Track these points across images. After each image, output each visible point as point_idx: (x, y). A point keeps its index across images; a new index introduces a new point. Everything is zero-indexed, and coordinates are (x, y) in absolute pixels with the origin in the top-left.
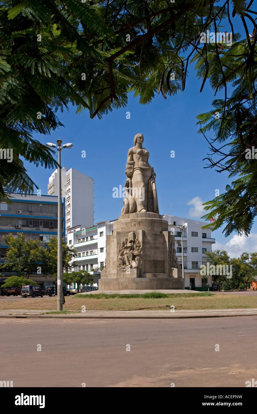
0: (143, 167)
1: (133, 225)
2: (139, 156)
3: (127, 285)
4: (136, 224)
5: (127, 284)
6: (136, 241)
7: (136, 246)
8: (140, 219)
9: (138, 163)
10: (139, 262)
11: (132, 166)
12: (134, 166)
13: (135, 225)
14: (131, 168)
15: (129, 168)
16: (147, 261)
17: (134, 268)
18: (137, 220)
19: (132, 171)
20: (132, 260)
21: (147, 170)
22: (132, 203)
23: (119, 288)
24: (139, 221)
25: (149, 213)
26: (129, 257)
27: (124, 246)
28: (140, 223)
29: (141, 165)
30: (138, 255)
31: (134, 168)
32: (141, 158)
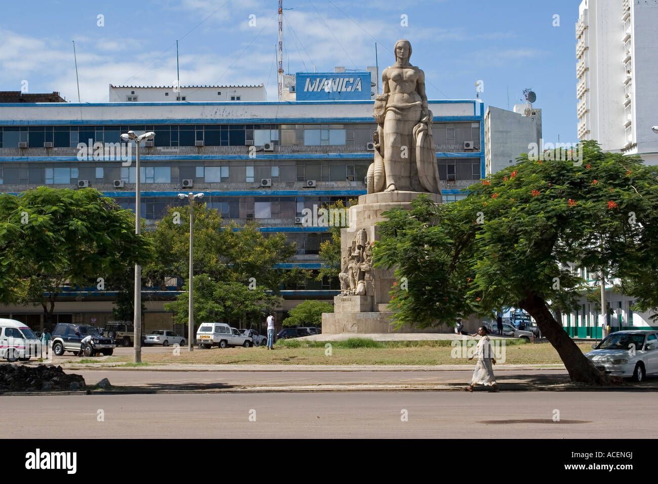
0: (400, 105)
1: (366, 216)
2: (395, 83)
3: (345, 325)
4: (371, 215)
5: (345, 323)
6: (366, 246)
7: (367, 256)
8: (376, 206)
9: (394, 97)
10: (369, 284)
11: (384, 103)
12: (387, 103)
13: (369, 217)
14: (380, 107)
15: (377, 108)
16: (386, 282)
17: (357, 295)
18: (372, 206)
19: (382, 113)
20: (359, 280)
21: (410, 108)
22: (379, 174)
23: (336, 330)
24: (376, 209)
25: (398, 193)
26: (355, 274)
27: (350, 254)
28: (378, 213)
29: (398, 101)
30: (369, 272)
31: (387, 106)
32: (398, 86)
